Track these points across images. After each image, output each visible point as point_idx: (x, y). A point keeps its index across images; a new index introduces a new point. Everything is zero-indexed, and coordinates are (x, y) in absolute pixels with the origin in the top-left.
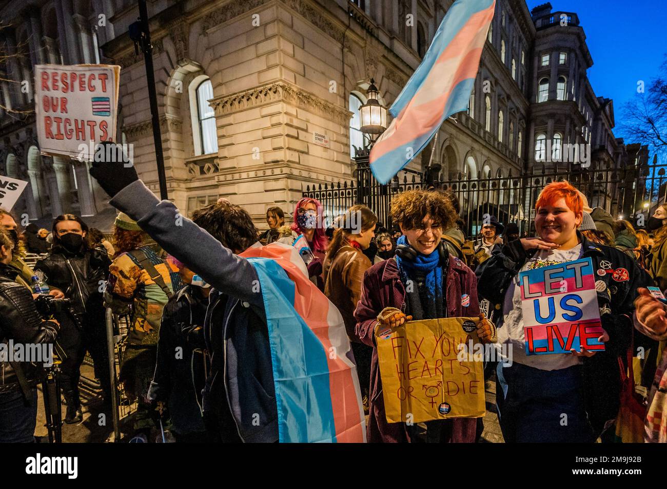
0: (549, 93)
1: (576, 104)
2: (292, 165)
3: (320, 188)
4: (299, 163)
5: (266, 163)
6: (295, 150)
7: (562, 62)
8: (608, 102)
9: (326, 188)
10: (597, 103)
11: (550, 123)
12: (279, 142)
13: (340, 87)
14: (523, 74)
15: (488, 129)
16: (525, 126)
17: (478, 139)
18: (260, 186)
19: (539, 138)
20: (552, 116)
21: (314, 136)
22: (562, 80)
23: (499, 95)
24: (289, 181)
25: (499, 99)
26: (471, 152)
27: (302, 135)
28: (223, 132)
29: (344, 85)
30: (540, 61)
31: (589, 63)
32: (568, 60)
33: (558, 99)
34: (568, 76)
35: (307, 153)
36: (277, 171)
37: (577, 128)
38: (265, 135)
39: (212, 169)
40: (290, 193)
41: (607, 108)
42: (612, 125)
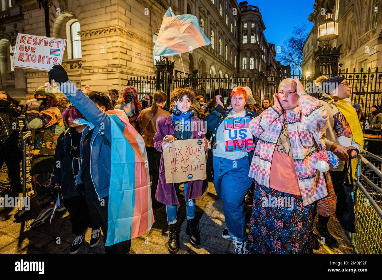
0: (248, 39)
1: (259, 45)
2: (123, 67)
3: (137, 78)
4: (127, 66)
5: (108, 65)
6: (124, 60)
7: (252, 27)
8: (272, 45)
9: (141, 78)
10: (268, 45)
11: (248, 53)
12: (116, 55)
13: (149, 31)
14: (236, 30)
15: (221, 54)
16: (237, 53)
17: (216, 58)
18: (105, 76)
19: (244, 59)
20: (249, 50)
21: (135, 53)
22: (253, 35)
23: (226, 39)
24: (121, 74)
25: (225, 41)
26: (213, 64)
27: (128, 52)
28: (84, 48)
29: (151, 30)
30: (243, 25)
31: (264, 28)
32: (255, 26)
33: (251, 43)
34: (255, 33)
35: (131, 61)
36: (115, 69)
37: (260, 56)
38: (108, 51)
39: (78, 66)
40: (121, 80)
41: (272, 48)
42: (275, 55)
